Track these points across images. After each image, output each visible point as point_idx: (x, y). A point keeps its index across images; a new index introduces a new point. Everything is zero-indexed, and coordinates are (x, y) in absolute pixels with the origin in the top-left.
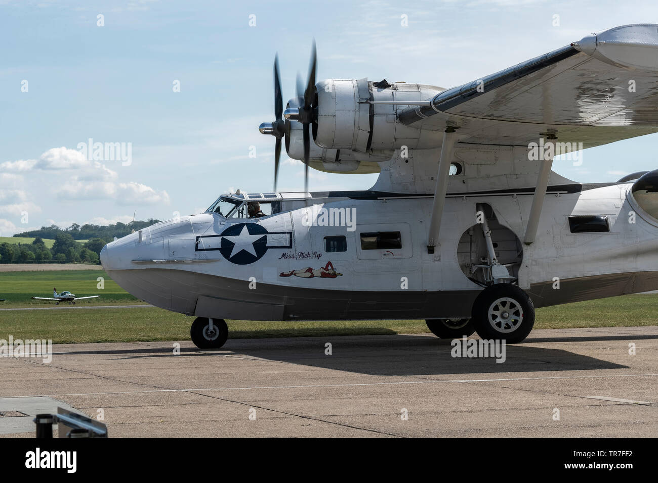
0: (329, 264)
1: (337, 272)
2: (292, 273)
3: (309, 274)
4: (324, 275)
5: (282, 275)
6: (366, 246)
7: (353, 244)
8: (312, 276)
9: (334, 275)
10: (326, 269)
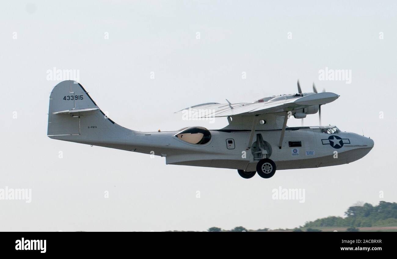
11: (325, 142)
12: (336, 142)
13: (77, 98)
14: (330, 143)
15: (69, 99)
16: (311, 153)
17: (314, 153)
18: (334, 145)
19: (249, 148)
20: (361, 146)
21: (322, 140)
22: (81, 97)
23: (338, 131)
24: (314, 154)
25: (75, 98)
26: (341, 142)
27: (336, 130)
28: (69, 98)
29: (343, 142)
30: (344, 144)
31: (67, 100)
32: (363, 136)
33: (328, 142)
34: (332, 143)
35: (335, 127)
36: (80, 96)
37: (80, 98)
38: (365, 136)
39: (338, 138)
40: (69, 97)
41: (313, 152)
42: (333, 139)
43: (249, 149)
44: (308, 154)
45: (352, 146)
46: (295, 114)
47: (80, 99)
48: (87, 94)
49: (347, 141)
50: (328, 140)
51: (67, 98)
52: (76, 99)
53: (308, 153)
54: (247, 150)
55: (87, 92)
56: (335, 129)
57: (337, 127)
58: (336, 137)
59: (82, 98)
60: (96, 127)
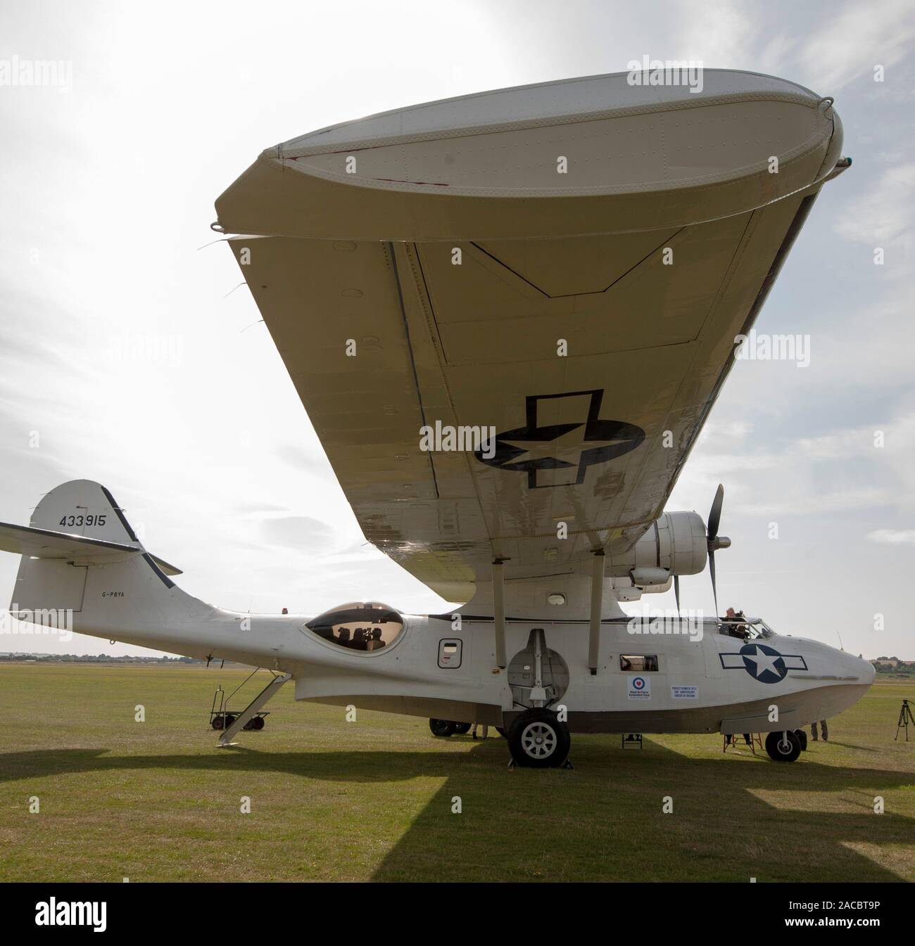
11: (729, 661)
12: (764, 662)
13: (92, 520)
14: (745, 666)
15: (71, 523)
16: (688, 692)
17: (696, 693)
18: (759, 672)
19: (503, 668)
20: (840, 679)
21: (720, 655)
22: (100, 520)
23: (766, 634)
24: (697, 697)
25: (85, 521)
26: (779, 664)
27: (763, 629)
28: (73, 521)
29: (786, 666)
30: (789, 672)
31: (66, 525)
32: (842, 649)
33: (739, 660)
34: (751, 667)
35: (758, 622)
36: (98, 518)
37: (98, 522)
38: (847, 650)
39: (769, 651)
40: (72, 519)
41: (693, 689)
42: (755, 653)
43: (501, 671)
44: (677, 696)
45: (813, 678)
46: (633, 569)
47: (97, 524)
48: (119, 513)
49: (797, 663)
50: (741, 656)
51: (68, 521)
52: (89, 523)
53: (679, 693)
54: (494, 673)
55: (121, 509)
56: (759, 627)
57: (764, 621)
58: (762, 647)
59: (102, 523)
60: (123, 595)
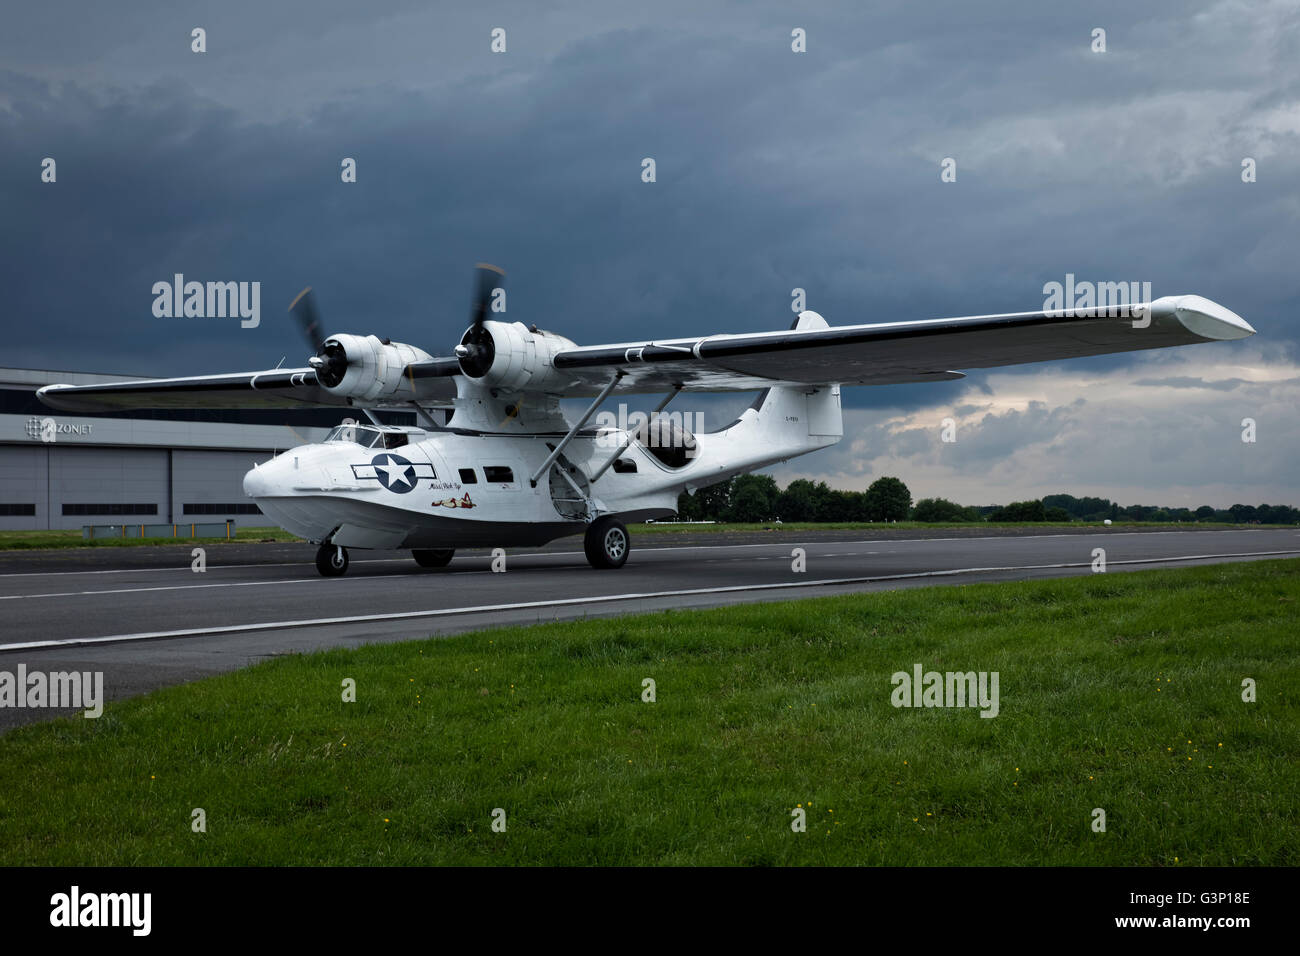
0: (467, 494)
1: (473, 503)
2: (441, 503)
3: (453, 504)
4: (464, 506)
5: (433, 504)
6: (490, 479)
7: (481, 475)
8: (455, 506)
9: (470, 506)
10: (465, 500)
